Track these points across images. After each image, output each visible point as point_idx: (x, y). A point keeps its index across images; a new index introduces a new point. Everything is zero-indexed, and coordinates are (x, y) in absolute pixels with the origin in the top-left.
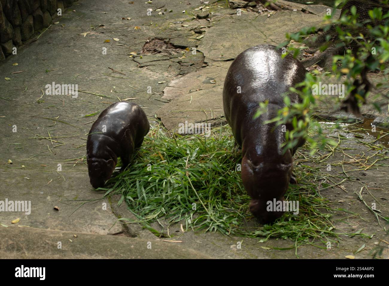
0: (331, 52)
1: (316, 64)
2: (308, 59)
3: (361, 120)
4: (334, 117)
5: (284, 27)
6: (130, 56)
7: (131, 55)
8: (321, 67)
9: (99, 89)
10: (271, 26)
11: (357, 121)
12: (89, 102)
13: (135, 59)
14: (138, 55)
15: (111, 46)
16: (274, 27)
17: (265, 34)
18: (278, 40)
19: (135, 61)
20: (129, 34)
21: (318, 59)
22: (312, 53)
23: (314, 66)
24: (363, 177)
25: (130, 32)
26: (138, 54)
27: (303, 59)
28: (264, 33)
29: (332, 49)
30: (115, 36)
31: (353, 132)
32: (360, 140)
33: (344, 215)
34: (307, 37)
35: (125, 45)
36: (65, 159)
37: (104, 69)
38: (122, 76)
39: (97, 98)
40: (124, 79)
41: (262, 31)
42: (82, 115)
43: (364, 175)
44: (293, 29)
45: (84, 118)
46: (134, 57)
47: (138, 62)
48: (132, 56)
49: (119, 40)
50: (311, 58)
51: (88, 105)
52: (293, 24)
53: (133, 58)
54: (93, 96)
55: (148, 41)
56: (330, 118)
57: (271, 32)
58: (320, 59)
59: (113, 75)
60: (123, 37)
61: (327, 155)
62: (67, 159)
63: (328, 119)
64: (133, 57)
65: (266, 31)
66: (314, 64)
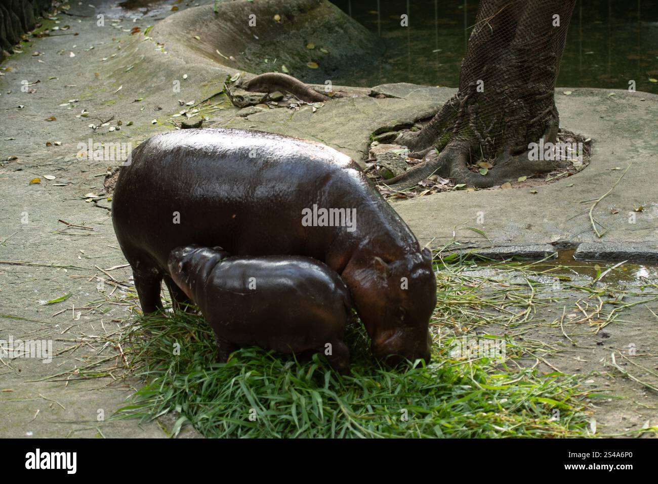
0: (457, 149)
1: (435, 174)
2: (416, 167)
3: (553, 253)
4: (503, 253)
5: (351, 123)
6: (87, 200)
7: (89, 198)
8: (444, 178)
9: (55, 257)
10: (327, 125)
11: (546, 255)
12: (46, 280)
13: (99, 203)
14: (102, 197)
15: (44, 189)
16: (332, 125)
17: (321, 138)
18: (349, 143)
19: (101, 207)
20: (71, 167)
21: (437, 165)
22: (420, 157)
23: (432, 178)
24: (605, 339)
25: (70, 163)
26: (100, 196)
27: (408, 169)
28: (319, 137)
29: (459, 145)
30: (46, 172)
31: (548, 272)
32: (567, 283)
33: (606, 402)
34: (399, 134)
35: (70, 184)
36: (42, 376)
37: (48, 224)
38: (88, 232)
39: (57, 272)
40: (93, 236)
41: (312, 134)
42: (43, 302)
43: (605, 336)
44: (370, 125)
45: (47, 307)
46: (95, 201)
47: (106, 208)
48: (91, 199)
49: (55, 178)
50: (423, 165)
51: (46, 285)
52: (364, 117)
53: (93, 202)
54: (48, 268)
55: (109, 173)
56: (497, 254)
57: (330, 133)
58: (440, 165)
59: (69, 231)
60: (60, 172)
61: (525, 312)
62: (46, 375)
63: (494, 259)
64: (93, 200)
65: (321, 134)
66: (430, 174)
